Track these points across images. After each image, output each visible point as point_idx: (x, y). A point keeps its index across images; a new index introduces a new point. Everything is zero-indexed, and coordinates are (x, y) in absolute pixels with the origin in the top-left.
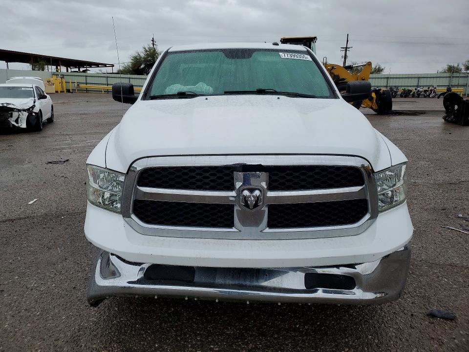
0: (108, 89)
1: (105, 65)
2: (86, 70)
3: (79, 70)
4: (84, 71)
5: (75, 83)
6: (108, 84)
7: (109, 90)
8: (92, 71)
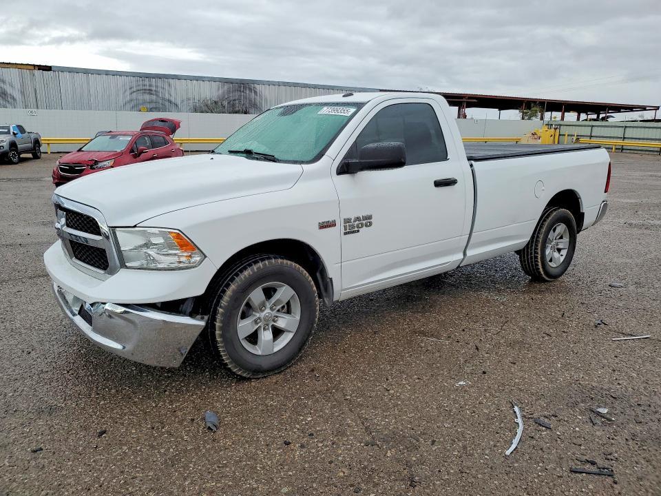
0: (622, 146)
1: (644, 108)
2: (608, 117)
3: (598, 117)
4: (603, 119)
5: (574, 136)
6: (624, 138)
7: (624, 147)
8: (618, 117)
